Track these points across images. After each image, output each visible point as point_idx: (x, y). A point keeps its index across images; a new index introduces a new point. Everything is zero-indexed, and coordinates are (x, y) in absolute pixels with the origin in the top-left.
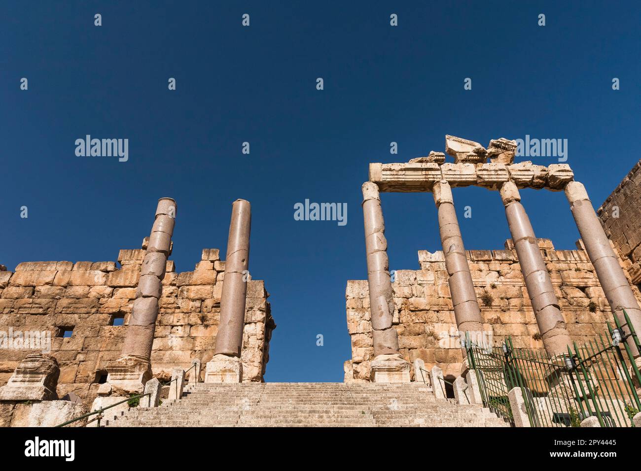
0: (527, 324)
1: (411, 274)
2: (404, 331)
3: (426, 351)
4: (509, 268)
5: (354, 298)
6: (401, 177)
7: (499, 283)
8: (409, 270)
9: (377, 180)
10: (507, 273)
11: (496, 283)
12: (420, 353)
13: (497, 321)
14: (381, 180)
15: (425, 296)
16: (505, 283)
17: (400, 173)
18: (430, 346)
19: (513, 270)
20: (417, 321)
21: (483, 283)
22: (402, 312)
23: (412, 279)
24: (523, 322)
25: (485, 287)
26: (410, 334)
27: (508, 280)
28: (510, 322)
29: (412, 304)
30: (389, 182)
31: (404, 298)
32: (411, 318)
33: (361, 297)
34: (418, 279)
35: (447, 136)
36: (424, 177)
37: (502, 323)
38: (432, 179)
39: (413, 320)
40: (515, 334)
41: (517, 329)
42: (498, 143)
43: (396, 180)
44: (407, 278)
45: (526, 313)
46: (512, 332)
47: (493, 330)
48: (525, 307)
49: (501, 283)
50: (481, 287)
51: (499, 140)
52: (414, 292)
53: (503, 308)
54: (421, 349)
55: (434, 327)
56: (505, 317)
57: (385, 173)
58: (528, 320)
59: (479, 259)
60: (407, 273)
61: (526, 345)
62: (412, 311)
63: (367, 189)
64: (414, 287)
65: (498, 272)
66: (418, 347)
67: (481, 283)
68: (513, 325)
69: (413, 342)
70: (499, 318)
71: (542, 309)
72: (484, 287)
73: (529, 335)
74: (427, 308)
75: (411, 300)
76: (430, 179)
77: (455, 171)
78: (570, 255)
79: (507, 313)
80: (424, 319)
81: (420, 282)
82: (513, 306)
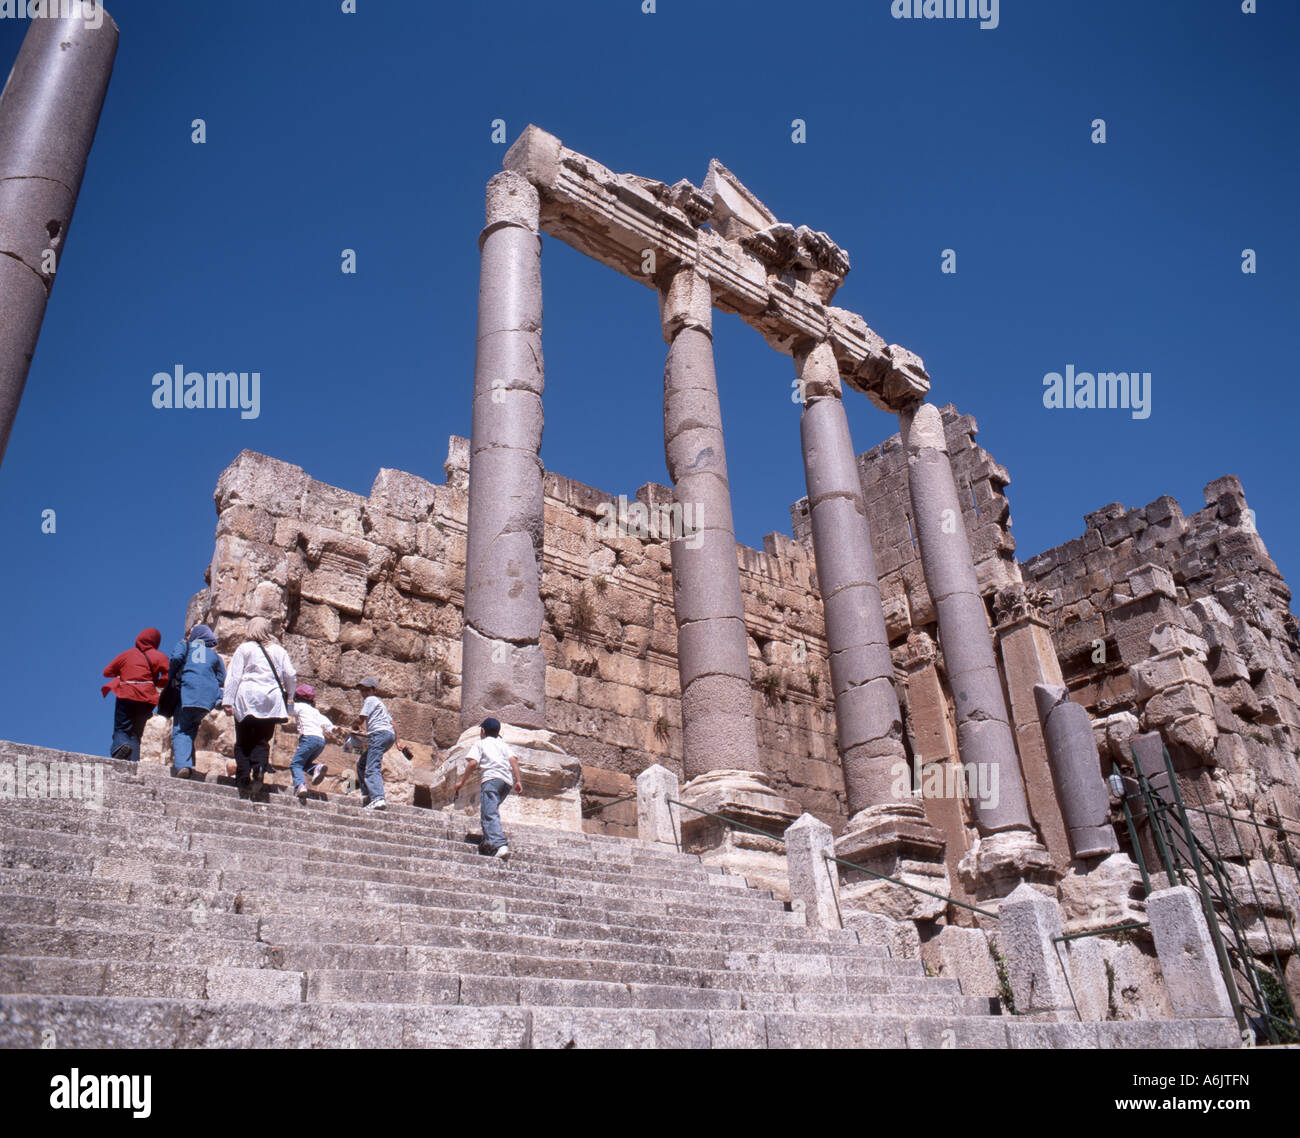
0: (647, 693)
1: (423, 493)
2: (371, 641)
3: (415, 708)
4: (640, 551)
5: (251, 507)
6: (605, 205)
7: (613, 580)
8: (418, 478)
9: (543, 180)
10: (635, 562)
11: (608, 578)
12: (398, 711)
13: (590, 669)
14: (553, 188)
15: (447, 561)
16: (625, 584)
17: (605, 194)
18: (428, 696)
19: (648, 557)
20: (411, 622)
21: (582, 570)
22: (379, 588)
23: (423, 503)
24: (641, 684)
25: (583, 579)
26: (384, 652)
27: (633, 579)
28: (615, 678)
29: (408, 573)
30: (571, 204)
31: (390, 548)
32: (396, 609)
33: (275, 510)
34: (438, 509)
35: (715, 163)
36: (658, 235)
37: (599, 677)
38: (676, 253)
39: (400, 616)
40: (621, 712)
41: (626, 699)
42: (817, 241)
43: (593, 207)
44: (411, 497)
45: (652, 665)
46: (615, 703)
47: (579, 690)
48: (650, 652)
49: (617, 582)
50: (575, 577)
51: (819, 234)
52: (421, 542)
53: (609, 642)
54: (403, 701)
55: (448, 648)
56: (610, 665)
57: (567, 172)
58: (652, 685)
59: (586, 507)
60: (413, 486)
61: (636, 741)
62: (403, 592)
63: (513, 193)
64: (422, 528)
65: (618, 552)
66: (399, 694)
67: (576, 568)
68: (621, 688)
69: (386, 677)
70: (595, 665)
71: (863, 683)
72: (581, 579)
73: (646, 718)
74: (443, 593)
75: (410, 561)
76: (671, 250)
77: (728, 258)
78: (754, 561)
79: (615, 656)
80: (430, 621)
81: (440, 519)
82: (630, 643)
